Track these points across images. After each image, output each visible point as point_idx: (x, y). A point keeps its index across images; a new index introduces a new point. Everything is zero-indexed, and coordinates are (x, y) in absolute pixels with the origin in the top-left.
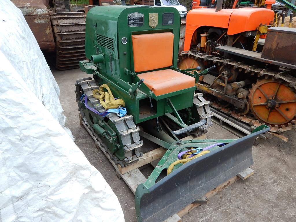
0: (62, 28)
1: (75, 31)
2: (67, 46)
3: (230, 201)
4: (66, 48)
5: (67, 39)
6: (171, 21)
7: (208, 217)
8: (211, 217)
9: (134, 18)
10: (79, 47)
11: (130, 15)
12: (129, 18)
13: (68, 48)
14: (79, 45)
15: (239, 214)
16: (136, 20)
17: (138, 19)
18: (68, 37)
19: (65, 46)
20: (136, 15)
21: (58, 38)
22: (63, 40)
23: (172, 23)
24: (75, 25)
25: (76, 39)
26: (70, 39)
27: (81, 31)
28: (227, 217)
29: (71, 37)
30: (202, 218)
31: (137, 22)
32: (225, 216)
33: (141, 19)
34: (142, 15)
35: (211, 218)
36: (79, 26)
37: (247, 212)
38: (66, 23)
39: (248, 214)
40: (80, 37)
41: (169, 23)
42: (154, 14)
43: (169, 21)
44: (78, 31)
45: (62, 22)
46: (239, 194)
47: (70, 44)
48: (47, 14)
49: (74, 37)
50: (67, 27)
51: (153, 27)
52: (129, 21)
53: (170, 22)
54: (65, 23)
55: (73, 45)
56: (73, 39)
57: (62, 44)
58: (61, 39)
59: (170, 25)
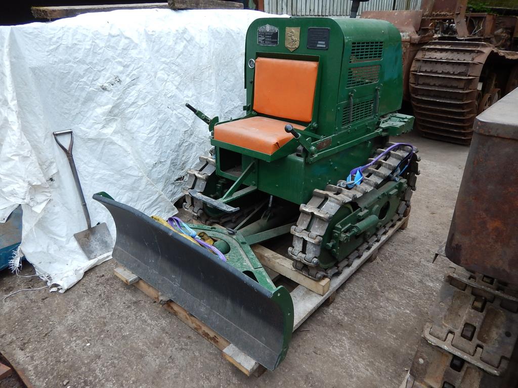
0: (423, 65)
1: (443, 73)
2: (423, 95)
3: (181, 349)
4: (420, 98)
5: (424, 84)
6: (324, 43)
7: (149, 321)
8: (149, 325)
9: (265, 33)
10: (444, 101)
11: (261, 29)
12: (259, 32)
13: (423, 98)
14: (445, 98)
15: (157, 360)
16: (268, 37)
17: (270, 35)
18: (427, 81)
19: (420, 95)
20: (268, 28)
21: (412, 80)
22: (418, 84)
23: (324, 46)
24: (448, 63)
25: (440, 86)
26: (428, 85)
27: (454, 74)
28: (151, 343)
29: (432, 82)
30: (147, 316)
31: (268, 39)
32: (152, 342)
33: (274, 36)
34: (277, 30)
35: (147, 325)
36: (455, 66)
37: (163, 371)
38: (435, 57)
39: (158, 372)
40: (449, 85)
41: (318, 46)
42: (293, 30)
43: (319, 42)
44: (448, 73)
45: (429, 55)
46: (201, 362)
47: (428, 93)
48: (407, 41)
49: (438, 83)
50: (432, 64)
51: (290, 50)
52: (259, 37)
53: (321, 44)
54: (432, 57)
55: (434, 96)
56: (434, 85)
57: (416, 91)
58: (414, 82)
59: (321, 49)
